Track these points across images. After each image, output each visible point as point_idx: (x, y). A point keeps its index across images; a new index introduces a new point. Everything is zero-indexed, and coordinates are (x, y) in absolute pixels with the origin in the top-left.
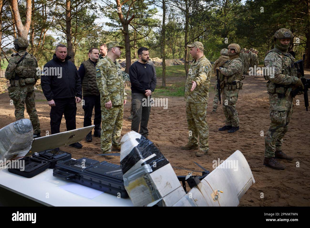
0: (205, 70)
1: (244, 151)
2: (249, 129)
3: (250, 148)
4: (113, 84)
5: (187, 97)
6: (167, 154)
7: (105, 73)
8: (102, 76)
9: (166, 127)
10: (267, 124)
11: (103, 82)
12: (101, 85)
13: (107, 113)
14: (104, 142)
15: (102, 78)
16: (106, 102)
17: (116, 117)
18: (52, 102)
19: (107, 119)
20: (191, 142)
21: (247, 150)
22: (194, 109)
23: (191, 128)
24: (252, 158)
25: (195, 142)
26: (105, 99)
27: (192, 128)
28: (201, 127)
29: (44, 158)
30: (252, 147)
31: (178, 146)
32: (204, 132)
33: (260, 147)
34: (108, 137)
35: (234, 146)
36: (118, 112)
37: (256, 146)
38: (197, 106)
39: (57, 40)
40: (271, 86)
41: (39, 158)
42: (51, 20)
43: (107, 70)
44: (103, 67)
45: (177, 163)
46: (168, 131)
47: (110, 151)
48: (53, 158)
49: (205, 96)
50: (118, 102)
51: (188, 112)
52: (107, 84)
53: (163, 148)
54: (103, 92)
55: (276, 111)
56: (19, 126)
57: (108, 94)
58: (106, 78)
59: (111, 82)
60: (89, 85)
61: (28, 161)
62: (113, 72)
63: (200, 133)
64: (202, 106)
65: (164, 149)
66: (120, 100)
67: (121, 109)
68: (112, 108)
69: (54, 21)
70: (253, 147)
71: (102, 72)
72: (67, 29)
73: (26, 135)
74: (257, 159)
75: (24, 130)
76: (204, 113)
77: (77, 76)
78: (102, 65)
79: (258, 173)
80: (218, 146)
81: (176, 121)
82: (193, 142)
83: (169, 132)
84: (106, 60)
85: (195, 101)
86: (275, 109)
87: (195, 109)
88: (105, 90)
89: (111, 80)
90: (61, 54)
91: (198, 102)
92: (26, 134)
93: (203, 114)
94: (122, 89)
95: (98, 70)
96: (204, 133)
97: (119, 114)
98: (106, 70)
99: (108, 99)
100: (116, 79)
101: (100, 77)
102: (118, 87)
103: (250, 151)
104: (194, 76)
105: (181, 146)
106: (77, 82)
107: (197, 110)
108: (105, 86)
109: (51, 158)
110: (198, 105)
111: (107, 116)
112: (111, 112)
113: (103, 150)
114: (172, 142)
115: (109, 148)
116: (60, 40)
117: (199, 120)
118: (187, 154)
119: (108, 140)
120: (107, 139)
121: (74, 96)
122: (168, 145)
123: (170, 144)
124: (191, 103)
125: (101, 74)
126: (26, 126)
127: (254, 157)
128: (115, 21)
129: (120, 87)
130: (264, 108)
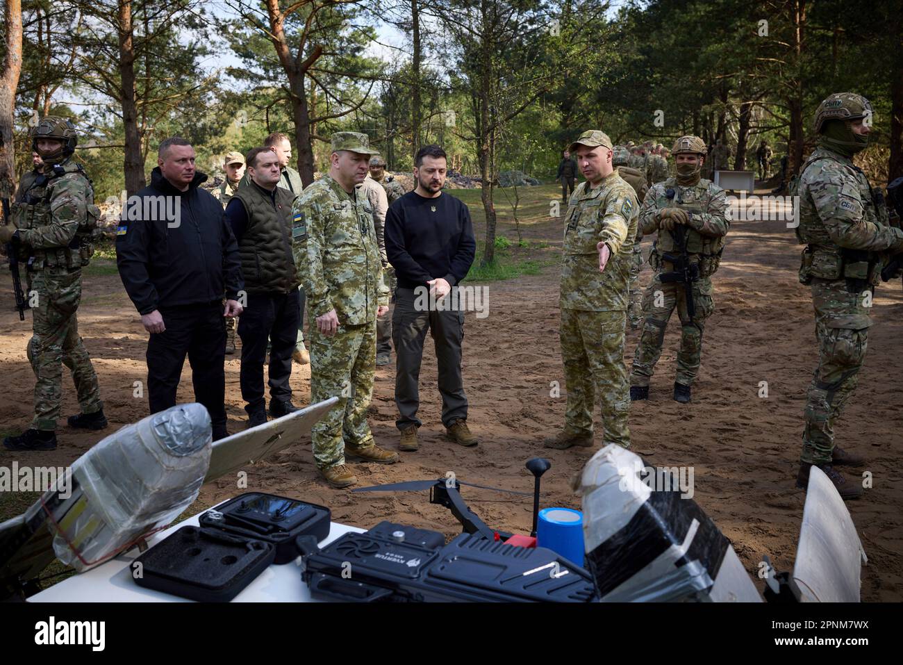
0: (623, 210)
1: (726, 447)
2: (708, 378)
3: (738, 435)
4: (344, 260)
5: (568, 293)
6: (509, 464)
7: (318, 224)
8: (310, 235)
9: (471, 379)
10: (750, 361)
11: (313, 254)
12: (306, 262)
13: (326, 348)
14: (321, 436)
15: (309, 242)
16: (320, 314)
17: (353, 360)
18: (156, 317)
19: (326, 366)
20: (574, 424)
21: (734, 444)
22: (590, 329)
23: (575, 384)
24: (757, 468)
25: (585, 424)
26: (315, 306)
27: (580, 384)
28: (611, 382)
29: (247, 531)
30: (741, 431)
31: (529, 436)
32: (617, 395)
33: (764, 432)
34: (332, 420)
35: (690, 430)
36: (360, 343)
37: (751, 428)
38: (600, 321)
39: (83, 117)
40: (828, 261)
41: (228, 531)
42: (65, 59)
43: (326, 218)
44: (312, 208)
45: (549, 491)
46: (480, 389)
47: (342, 462)
48: (276, 529)
49: (621, 291)
50: (359, 313)
51: (567, 338)
52: (324, 258)
53: (491, 445)
54: (310, 285)
55: (844, 329)
56: (175, 431)
57: (326, 289)
58: (321, 241)
59: (337, 254)
60: (263, 263)
61: (193, 541)
62: (345, 224)
63: (608, 399)
64: (615, 320)
65: (494, 449)
66: (364, 309)
67: (370, 336)
68: (340, 331)
69: (77, 61)
70: (746, 433)
71: (309, 222)
72: (122, 86)
73: (196, 458)
74: (769, 468)
75: (190, 443)
76: (620, 340)
77: (227, 235)
78: (311, 202)
79: (790, 512)
80: (647, 434)
81: (490, 358)
82: (579, 425)
83: (487, 394)
84: (323, 187)
85: (595, 306)
86: (842, 324)
87: (593, 330)
88: (315, 279)
89: (336, 247)
90: (183, 166)
91: (605, 309)
92: (196, 455)
93: (617, 342)
94: (371, 277)
95: (297, 216)
96: (617, 399)
97: (363, 350)
98: (321, 218)
99: (326, 306)
100: (354, 245)
101: (304, 238)
102: (357, 268)
103: (740, 444)
104: (592, 230)
105: (540, 438)
106: (226, 254)
107: (600, 332)
108: (316, 266)
109: (270, 527)
110: (603, 316)
111: (326, 356)
112: (338, 344)
113: (318, 460)
114: (508, 425)
115: (337, 453)
116: (93, 117)
117: (605, 363)
118: (567, 461)
119: (335, 430)
120: (330, 428)
121: (220, 297)
122: (499, 435)
123: (504, 432)
124: (579, 312)
125: (308, 228)
126: (197, 431)
127: (758, 464)
128: (254, 63)
129: (365, 270)
130: (721, 313)
